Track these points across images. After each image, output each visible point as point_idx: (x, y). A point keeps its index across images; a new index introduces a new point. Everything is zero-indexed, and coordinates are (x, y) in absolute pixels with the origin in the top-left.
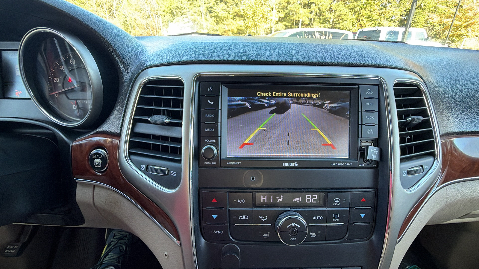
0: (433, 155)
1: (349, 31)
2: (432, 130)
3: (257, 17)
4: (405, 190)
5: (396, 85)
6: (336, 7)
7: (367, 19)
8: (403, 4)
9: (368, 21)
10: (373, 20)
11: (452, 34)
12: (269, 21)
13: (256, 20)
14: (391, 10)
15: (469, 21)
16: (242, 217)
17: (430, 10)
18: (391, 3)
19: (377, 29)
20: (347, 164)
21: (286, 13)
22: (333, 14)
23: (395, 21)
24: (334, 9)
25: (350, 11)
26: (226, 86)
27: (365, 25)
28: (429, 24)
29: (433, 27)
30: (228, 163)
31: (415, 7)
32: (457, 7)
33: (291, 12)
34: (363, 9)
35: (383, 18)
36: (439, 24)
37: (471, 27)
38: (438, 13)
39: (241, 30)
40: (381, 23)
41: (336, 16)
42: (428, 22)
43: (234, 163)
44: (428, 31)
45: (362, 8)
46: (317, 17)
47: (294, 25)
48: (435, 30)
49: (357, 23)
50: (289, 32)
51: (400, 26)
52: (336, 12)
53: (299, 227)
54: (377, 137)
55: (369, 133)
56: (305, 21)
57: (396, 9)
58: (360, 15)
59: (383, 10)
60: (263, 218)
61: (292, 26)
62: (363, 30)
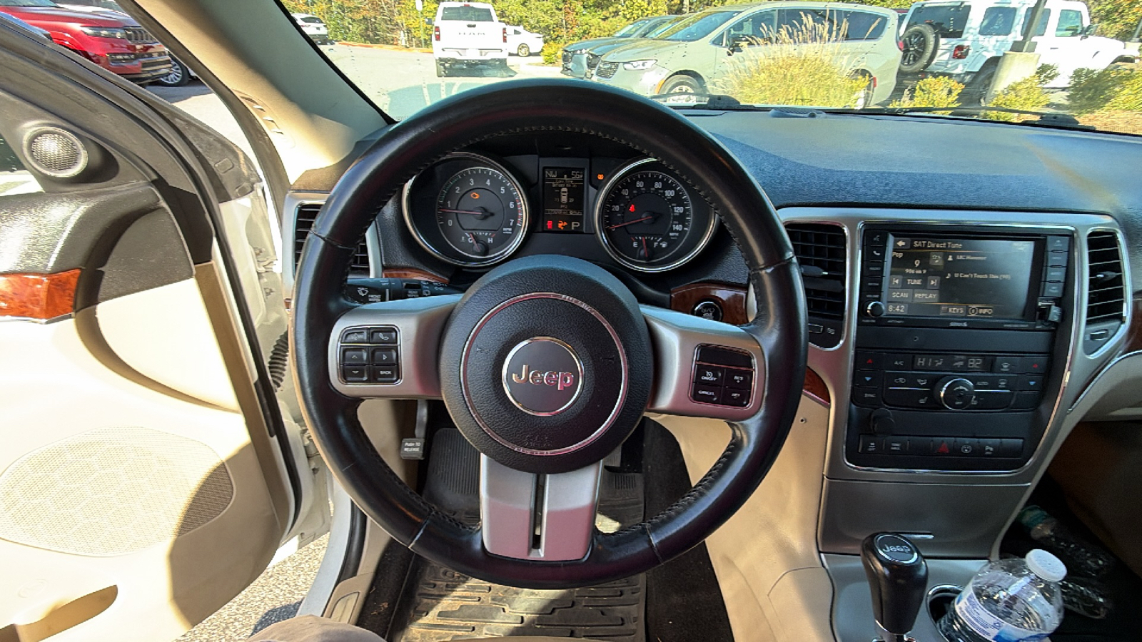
0: (1120, 318)
2: (1123, 289)
4: (1086, 355)
5: (1092, 234)
16: (898, 380)
19: (962, 3)
20: (1021, 326)
26: (893, 235)
30: (888, 321)
43: (896, 322)
53: (966, 390)
54: (1061, 296)
55: (1052, 291)
60: (921, 382)
62: (927, 6)
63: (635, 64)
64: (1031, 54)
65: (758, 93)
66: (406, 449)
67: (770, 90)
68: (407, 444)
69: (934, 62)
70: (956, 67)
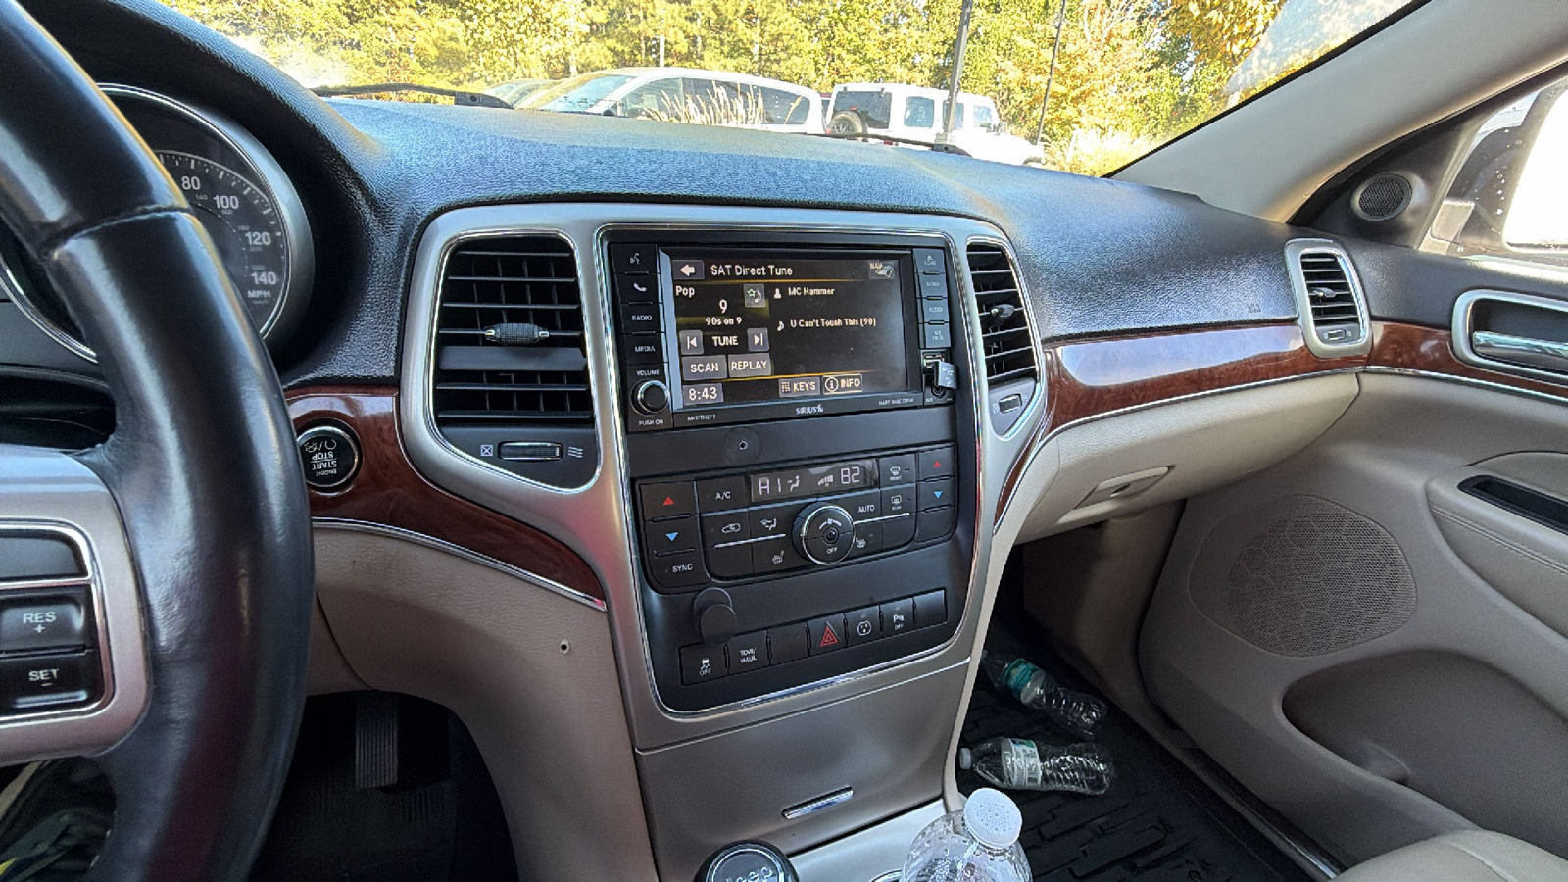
0: (1032, 375)
1: (809, 86)
2: (1027, 331)
3: (514, 14)
4: (999, 437)
5: (971, 248)
6: (766, 10)
7: (853, 57)
8: (938, 21)
9: (855, 61)
10: (869, 61)
11: (1049, 117)
12: (554, 31)
13: (511, 25)
14: (911, 37)
15: (1081, 85)
16: (728, 529)
17: (998, 46)
18: (909, 16)
19: (883, 90)
20: (907, 400)
21: (611, 8)
22: (758, 30)
23: (924, 69)
24: (759, 15)
25: (806, 28)
26: (667, 253)
27: (848, 74)
28: (1000, 86)
29: (1009, 95)
30: (689, 419)
31: (965, 36)
32: (1055, 47)
33: (627, 9)
34: (840, 25)
35: (891, 57)
36: (1022, 88)
37: (1085, 101)
38: (1017, 58)
39: (454, 53)
40: (890, 71)
41: (767, 36)
42: (998, 80)
43: (703, 417)
44: (999, 104)
45: (836, 23)
46: (711, 35)
47: (643, 51)
48: (1013, 101)
49: (827, 66)
50: (633, 78)
51: (934, 85)
52: (765, 26)
53: (840, 525)
54: (949, 345)
55: (936, 338)
56: (676, 43)
57: (922, 35)
58: (832, 42)
59: (891, 35)
60: (768, 524)
61: (635, 55)
62: (849, 90)
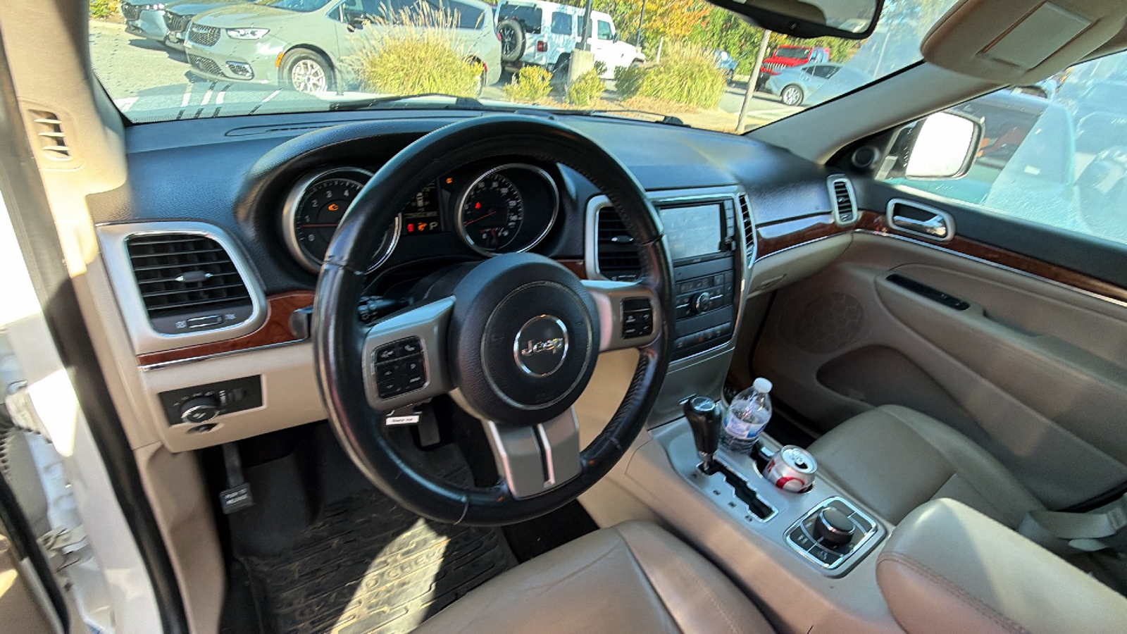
4: (748, 267)
62: (510, 4)
63: (242, 32)
64: (588, 52)
65: (392, 73)
66: (230, 502)
67: (402, 70)
68: (228, 496)
69: (525, 54)
70: (541, 59)
